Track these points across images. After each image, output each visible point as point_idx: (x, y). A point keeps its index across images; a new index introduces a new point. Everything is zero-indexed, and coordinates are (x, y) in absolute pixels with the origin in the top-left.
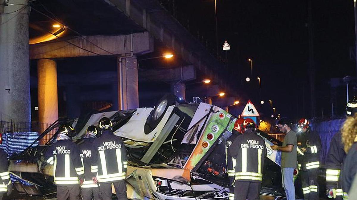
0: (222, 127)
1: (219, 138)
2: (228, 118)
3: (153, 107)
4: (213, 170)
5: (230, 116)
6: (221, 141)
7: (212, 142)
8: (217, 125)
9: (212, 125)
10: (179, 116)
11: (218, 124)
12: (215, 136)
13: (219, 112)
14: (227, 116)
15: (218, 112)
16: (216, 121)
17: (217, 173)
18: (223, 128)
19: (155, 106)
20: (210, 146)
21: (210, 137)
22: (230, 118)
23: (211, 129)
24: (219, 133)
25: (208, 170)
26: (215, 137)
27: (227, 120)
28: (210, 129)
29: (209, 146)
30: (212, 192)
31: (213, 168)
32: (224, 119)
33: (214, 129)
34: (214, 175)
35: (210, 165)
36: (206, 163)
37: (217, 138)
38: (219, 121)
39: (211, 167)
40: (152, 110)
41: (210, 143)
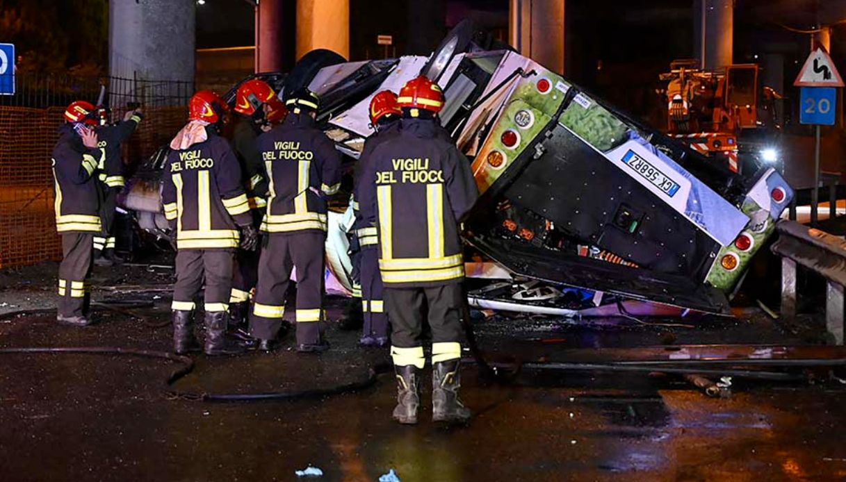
0: (543, 115)
1: (534, 143)
2: (560, 91)
3: (428, 56)
4: (520, 225)
5: (568, 88)
6: (539, 153)
7: (515, 152)
8: (530, 109)
9: (517, 110)
10: (475, 82)
11: (532, 106)
12: (521, 137)
13: (536, 74)
14: (557, 86)
15: (533, 75)
16: (528, 99)
17: (527, 234)
18: (547, 118)
19: (433, 54)
20: (509, 165)
21: (509, 139)
22: (565, 92)
23: (512, 118)
24: (534, 130)
25: (504, 226)
26: (522, 140)
27: (558, 97)
28: (509, 119)
29: (506, 162)
30: (507, 284)
31: (518, 220)
32: (551, 94)
33: (520, 119)
34: (519, 240)
35: (510, 212)
36: (498, 208)
37: (528, 143)
38: (536, 100)
39: (513, 220)
40: (426, 63)
41: (508, 155)
